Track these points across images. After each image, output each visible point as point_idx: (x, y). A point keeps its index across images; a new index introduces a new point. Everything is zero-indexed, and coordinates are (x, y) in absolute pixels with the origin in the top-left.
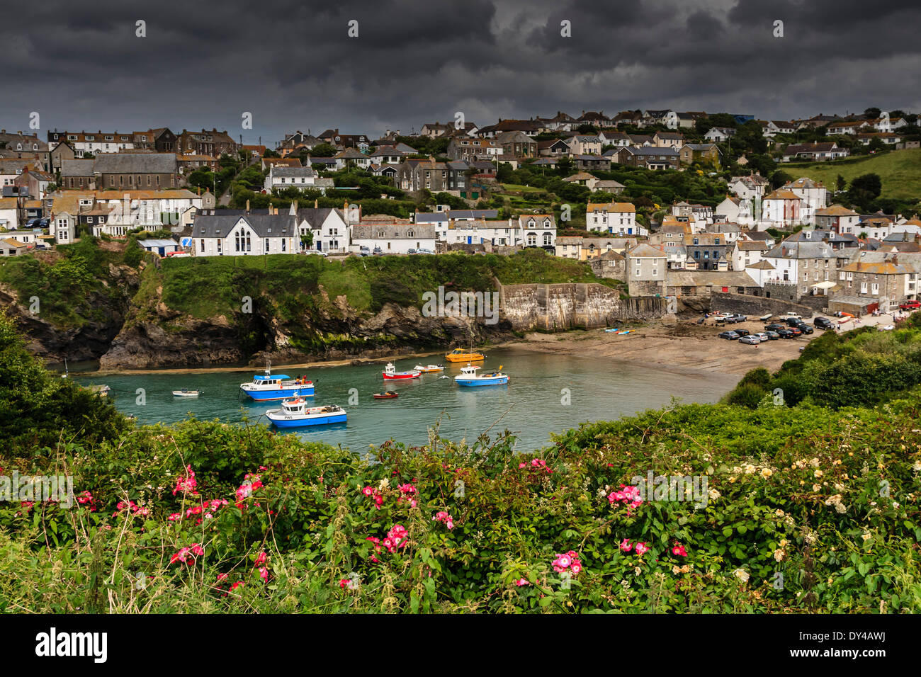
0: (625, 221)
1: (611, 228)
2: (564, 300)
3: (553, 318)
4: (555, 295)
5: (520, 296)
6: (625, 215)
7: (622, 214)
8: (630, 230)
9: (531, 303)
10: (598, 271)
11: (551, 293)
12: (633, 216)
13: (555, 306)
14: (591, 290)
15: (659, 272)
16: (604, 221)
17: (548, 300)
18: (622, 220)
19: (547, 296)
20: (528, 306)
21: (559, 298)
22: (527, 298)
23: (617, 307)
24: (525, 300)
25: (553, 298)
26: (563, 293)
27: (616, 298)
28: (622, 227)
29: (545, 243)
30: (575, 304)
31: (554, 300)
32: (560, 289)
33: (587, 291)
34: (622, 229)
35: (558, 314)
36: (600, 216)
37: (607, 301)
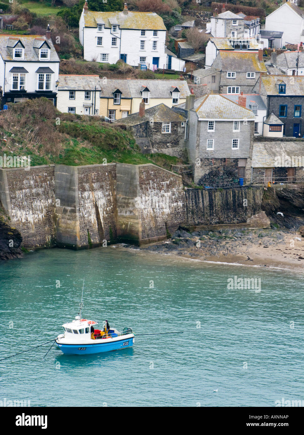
0: (149, 45)
1: (123, 57)
2: (99, 194)
3: (86, 225)
4: (87, 186)
5: (30, 187)
6: (149, 34)
7: (143, 32)
8: (156, 60)
9: (47, 199)
10: (144, 140)
11: (81, 181)
12: (162, 36)
13: (89, 205)
14: (144, 176)
15: (242, 145)
16: (114, 43)
17: (77, 194)
18: (143, 42)
19: (76, 187)
20: (41, 204)
21: (92, 189)
22: (40, 190)
23: (180, 204)
24: (38, 195)
25: (84, 190)
26: (98, 181)
27: (179, 188)
28: (143, 55)
29: (41, 86)
30: (116, 200)
31: (86, 194)
32: (93, 175)
33: (137, 177)
34: (143, 59)
35: (93, 218)
36: (107, 35)
37: (166, 194)
